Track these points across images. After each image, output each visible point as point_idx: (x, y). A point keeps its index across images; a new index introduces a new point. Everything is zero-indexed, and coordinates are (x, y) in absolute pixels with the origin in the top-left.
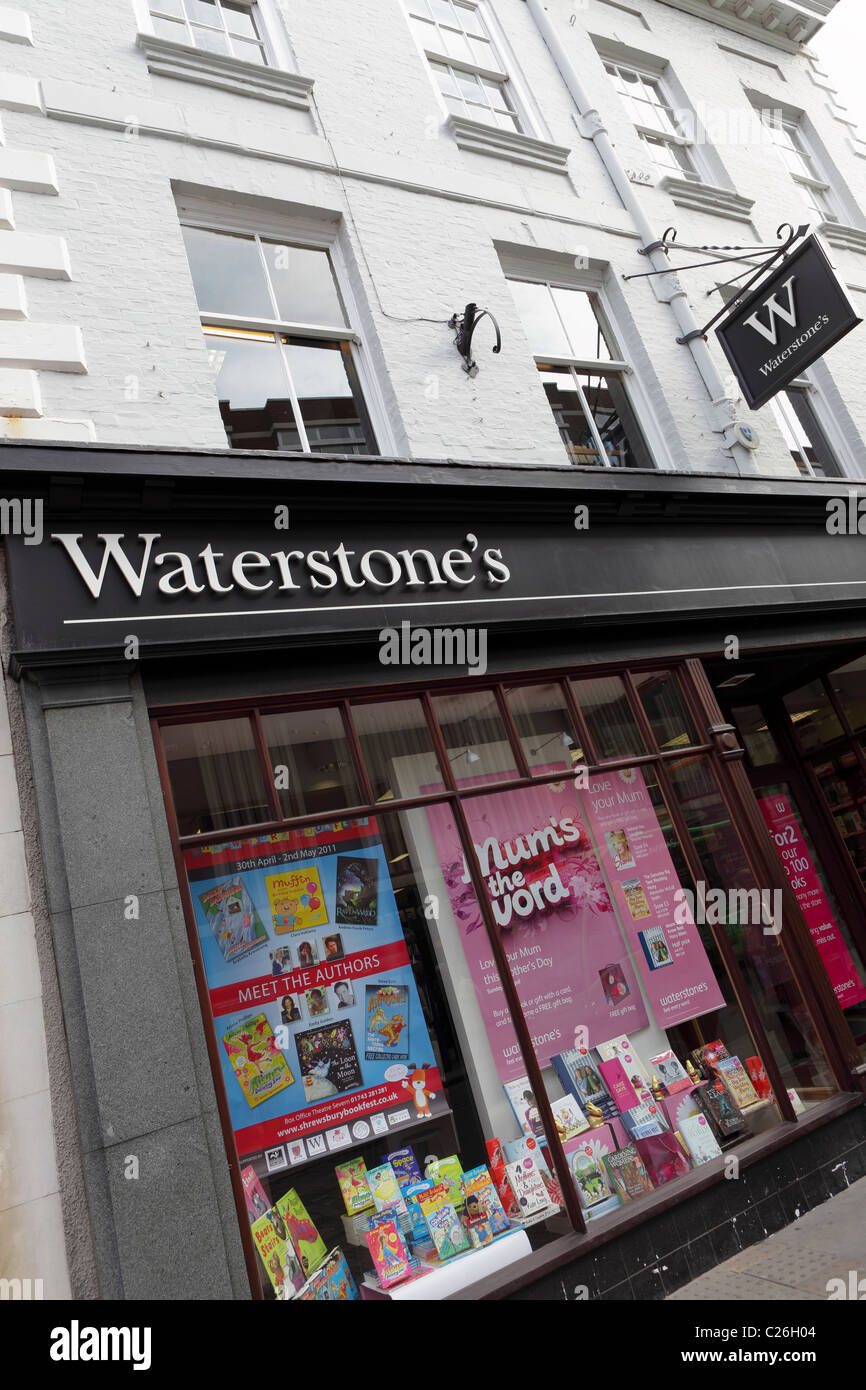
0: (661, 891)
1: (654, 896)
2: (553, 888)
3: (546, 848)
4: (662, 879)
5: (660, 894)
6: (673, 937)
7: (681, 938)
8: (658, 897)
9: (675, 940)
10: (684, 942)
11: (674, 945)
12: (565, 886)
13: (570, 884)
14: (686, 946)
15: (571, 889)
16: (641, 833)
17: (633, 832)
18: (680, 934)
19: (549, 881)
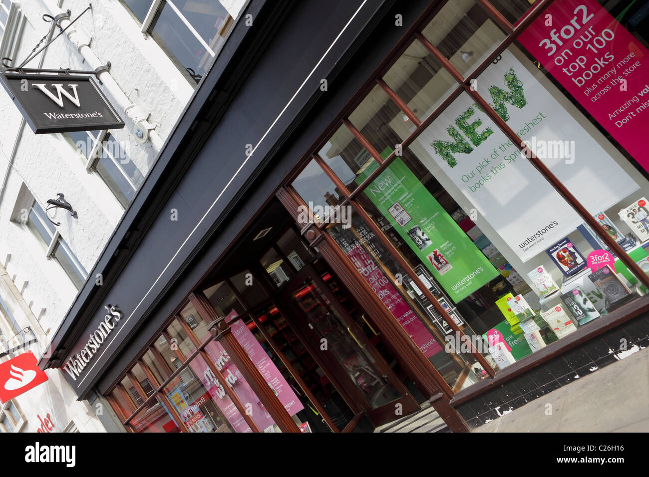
0: (265, 367)
1: (263, 370)
2: (231, 378)
3: (223, 364)
4: (263, 362)
5: (265, 369)
6: (275, 385)
7: (279, 385)
8: (264, 371)
9: (276, 386)
10: (280, 386)
11: (277, 388)
12: (235, 376)
13: (236, 375)
14: (281, 387)
15: (237, 376)
16: (249, 345)
17: (246, 346)
18: (278, 383)
19: (229, 376)
